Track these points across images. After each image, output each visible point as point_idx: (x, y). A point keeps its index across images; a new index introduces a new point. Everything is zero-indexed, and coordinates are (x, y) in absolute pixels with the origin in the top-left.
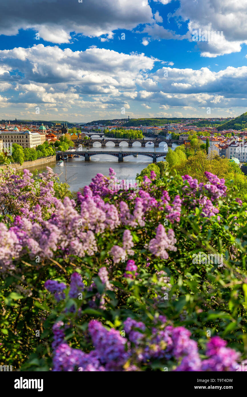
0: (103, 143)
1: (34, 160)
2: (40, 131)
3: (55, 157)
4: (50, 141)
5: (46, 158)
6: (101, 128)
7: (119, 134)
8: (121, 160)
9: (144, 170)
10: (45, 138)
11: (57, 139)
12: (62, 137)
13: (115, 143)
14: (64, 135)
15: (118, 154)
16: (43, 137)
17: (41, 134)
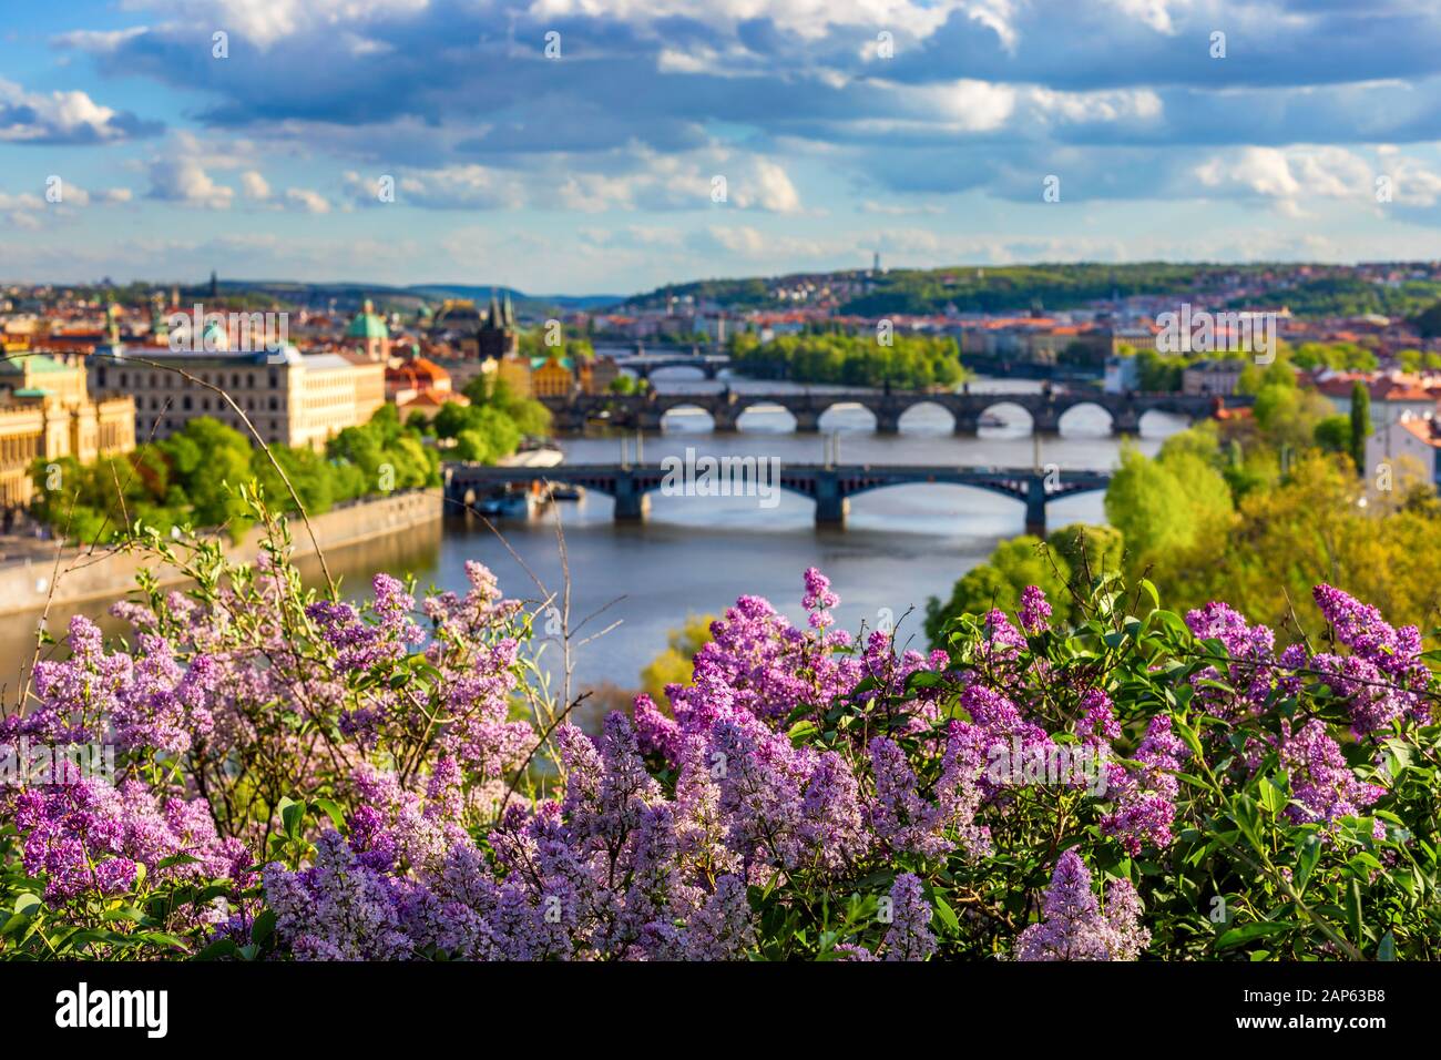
0: (725, 413)
2: (353, 343)
3: (437, 494)
4: (412, 402)
5: (386, 503)
6: (710, 328)
7: (818, 358)
8: (829, 518)
9: (972, 574)
10: (380, 386)
11: (454, 389)
12: (480, 380)
13: (794, 411)
14: (489, 366)
15: (812, 483)
16: (371, 378)
17: (357, 363)
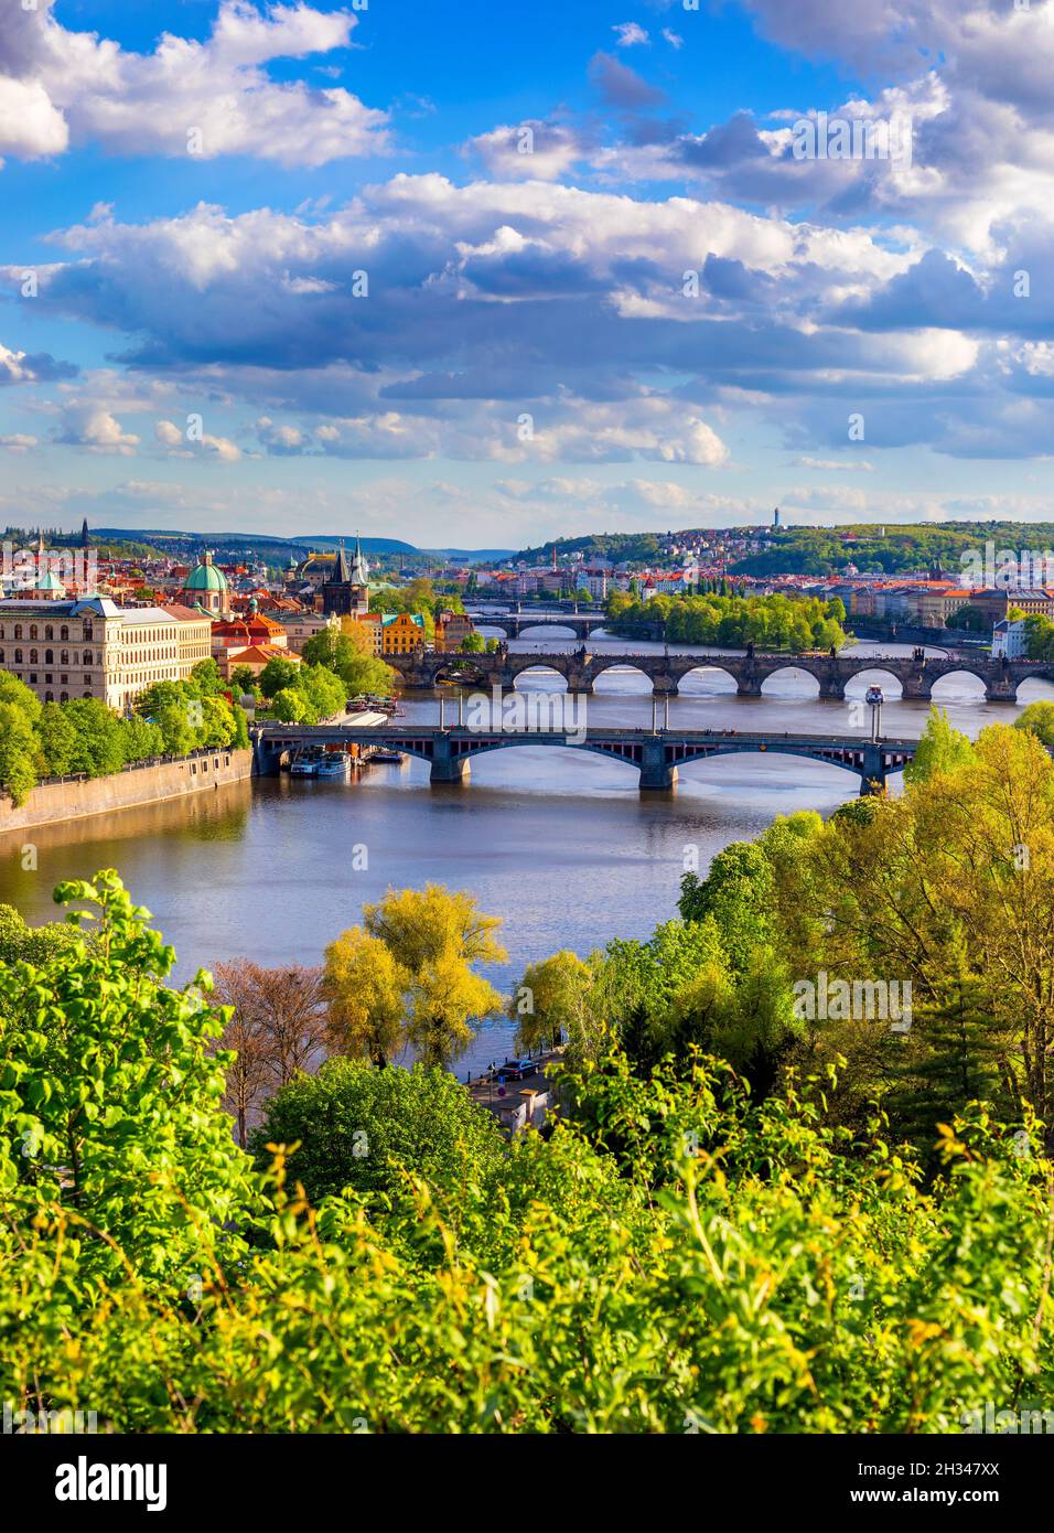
0: (579, 675)
1: (105, 774)
2: (188, 597)
3: (243, 758)
4: (239, 658)
5: (187, 764)
6: (593, 584)
7: (694, 617)
8: (655, 787)
10: (207, 641)
11: (291, 647)
12: (323, 635)
13: (652, 675)
14: (334, 622)
15: (638, 749)
16: (197, 633)
17: (181, 618)
